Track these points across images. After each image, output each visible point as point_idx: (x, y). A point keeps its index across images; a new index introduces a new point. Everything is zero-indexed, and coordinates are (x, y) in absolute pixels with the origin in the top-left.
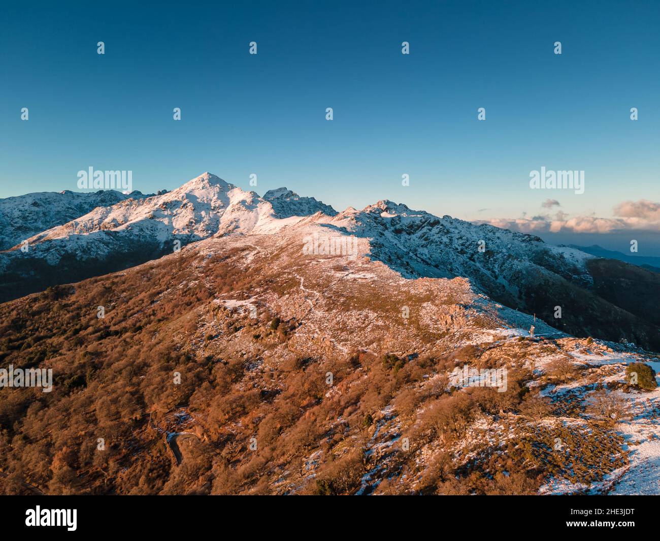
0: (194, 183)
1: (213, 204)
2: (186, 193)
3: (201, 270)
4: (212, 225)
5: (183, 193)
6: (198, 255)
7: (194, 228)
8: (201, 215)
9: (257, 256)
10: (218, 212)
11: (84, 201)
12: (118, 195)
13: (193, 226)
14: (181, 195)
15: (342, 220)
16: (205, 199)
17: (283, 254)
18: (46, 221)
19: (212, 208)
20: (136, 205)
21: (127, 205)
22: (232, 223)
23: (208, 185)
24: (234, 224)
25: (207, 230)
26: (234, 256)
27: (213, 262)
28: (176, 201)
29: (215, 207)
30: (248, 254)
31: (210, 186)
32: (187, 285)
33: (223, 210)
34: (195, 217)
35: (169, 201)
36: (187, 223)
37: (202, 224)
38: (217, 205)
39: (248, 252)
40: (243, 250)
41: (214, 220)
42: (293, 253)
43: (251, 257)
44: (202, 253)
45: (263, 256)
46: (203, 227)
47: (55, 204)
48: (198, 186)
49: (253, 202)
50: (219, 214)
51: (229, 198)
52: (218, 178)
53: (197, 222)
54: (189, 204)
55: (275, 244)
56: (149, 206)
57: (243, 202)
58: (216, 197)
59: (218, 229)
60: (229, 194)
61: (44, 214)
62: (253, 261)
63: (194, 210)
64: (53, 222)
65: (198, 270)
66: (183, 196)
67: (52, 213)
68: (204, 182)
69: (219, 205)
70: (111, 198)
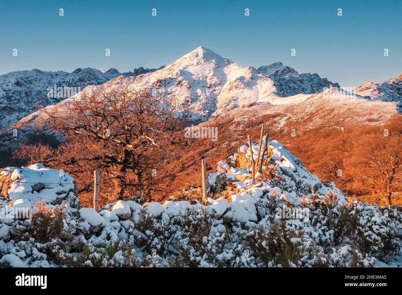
0: (188, 59)
1: (209, 81)
2: (180, 70)
3: (239, 133)
4: (209, 104)
5: (176, 70)
6: (234, 121)
7: (190, 107)
8: (197, 93)
9: (288, 121)
10: (215, 90)
11: (62, 81)
12: (96, 74)
13: (189, 106)
14: (175, 72)
15: (364, 91)
16: (200, 76)
17: (315, 117)
18: (29, 102)
19: (208, 86)
20: (126, 83)
21: (118, 83)
22: (230, 102)
23: (203, 61)
24: (233, 103)
25: (205, 110)
26: (266, 121)
27: (249, 127)
28: (170, 78)
29: (211, 85)
30: (280, 119)
31: (205, 62)
32: (229, 145)
33: (219, 87)
34: (191, 95)
35: (162, 78)
36: (184, 102)
37: (199, 103)
38: (213, 83)
39: (279, 118)
40: (274, 116)
41: (211, 99)
42: (325, 116)
43: (283, 122)
44: (236, 120)
45: (295, 121)
46: (200, 106)
47: (36, 83)
48: (192, 62)
49: (252, 78)
50: (215, 92)
51: (226, 75)
52: (213, 53)
53: (194, 100)
54: (184, 82)
55: (304, 110)
56: (140, 85)
57: (241, 79)
58: (212, 73)
59: (215, 108)
60: (226, 70)
61: (26, 93)
62: (285, 126)
63: (189, 88)
64: (35, 102)
65: (237, 133)
66: (177, 73)
67: (33, 94)
68: (199, 58)
69: (216, 82)
70: (89, 77)
